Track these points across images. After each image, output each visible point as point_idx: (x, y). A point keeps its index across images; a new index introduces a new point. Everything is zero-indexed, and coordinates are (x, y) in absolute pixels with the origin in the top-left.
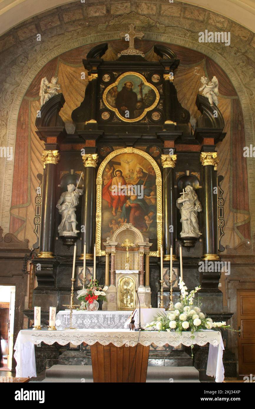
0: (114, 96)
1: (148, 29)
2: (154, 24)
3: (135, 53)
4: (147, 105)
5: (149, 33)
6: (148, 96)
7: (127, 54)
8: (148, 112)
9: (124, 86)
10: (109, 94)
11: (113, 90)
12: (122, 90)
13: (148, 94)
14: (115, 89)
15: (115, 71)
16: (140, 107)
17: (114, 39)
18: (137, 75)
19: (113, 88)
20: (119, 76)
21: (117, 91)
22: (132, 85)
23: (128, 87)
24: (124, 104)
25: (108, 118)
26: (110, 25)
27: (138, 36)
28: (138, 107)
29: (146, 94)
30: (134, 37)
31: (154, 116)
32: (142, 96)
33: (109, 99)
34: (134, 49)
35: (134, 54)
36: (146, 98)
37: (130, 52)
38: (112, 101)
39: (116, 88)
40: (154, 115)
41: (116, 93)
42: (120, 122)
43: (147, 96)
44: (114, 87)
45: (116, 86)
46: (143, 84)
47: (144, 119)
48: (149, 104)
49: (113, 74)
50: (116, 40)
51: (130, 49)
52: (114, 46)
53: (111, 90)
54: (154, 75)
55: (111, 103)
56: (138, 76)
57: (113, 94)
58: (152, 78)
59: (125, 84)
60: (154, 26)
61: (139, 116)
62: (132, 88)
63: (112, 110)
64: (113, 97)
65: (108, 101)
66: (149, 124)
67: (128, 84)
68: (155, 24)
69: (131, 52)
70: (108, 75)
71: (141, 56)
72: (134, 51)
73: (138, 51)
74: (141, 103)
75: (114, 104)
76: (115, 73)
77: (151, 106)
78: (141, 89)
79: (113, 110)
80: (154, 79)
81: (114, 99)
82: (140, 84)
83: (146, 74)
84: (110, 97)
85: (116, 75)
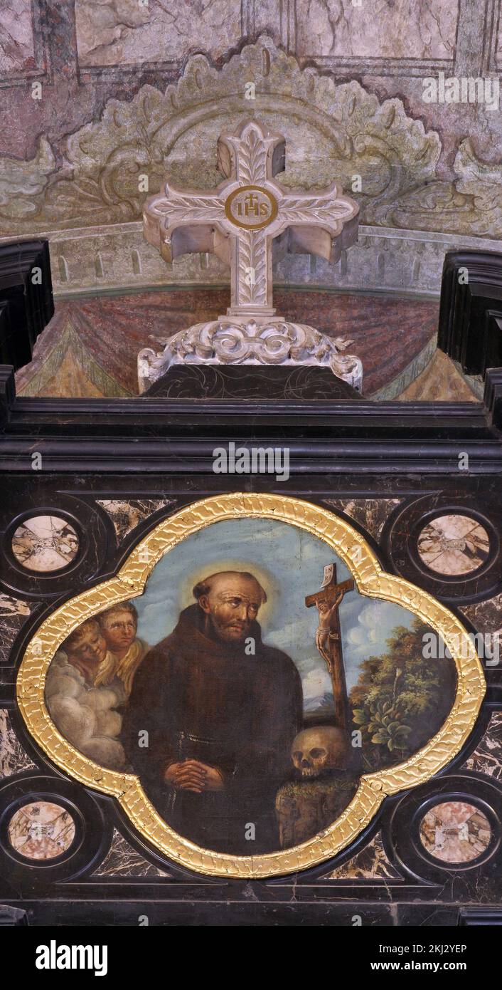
0: (113, 681)
1: (383, 209)
2: (430, 169)
3: (283, 350)
4: (383, 747)
5: (392, 235)
6: (388, 681)
7: (212, 353)
8: (388, 804)
9: (194, 601)
10: (70, 668)
11: (103, 632)
12: (177, 630)
13: (387, 665)
14: (118, 624)
15: (117, 484)
16: (323, 759)
17: (103, 284)
18: (298, 521)
19: (98, 619)
20: (146, 527)
21: (135, 639)
22: (255, 597)
23: (226, 608)
24: (192, 738)
25: (66, 845)
26: (70, 178)
27: (305, 219)
28: (307, 764)
29: (372, 667)
30: (274, 229)
31: (439, 831)
32: (339, 676)
33: (71, 705)
34: (267, 320)
35: (273, 354)
36: (374, 692)
37: (238, 342)
38: (98, 719)
39: (125, 617)
40: (438, 823)
41: (128, 659)
42: (162, 874)
43: (382, 675)
44: (114, 609)
45: (128, 606)
46: (350, 585)
47: (357, 852)
48: (398, 738)
49: (102, 512)
50: (121, 294)
51: (238, 321)
52: (106, 337)
53: (88, 637)
54: (440, 522)
55: (89, 732)
56: (308, 526)
57: (105, 665)
58: (424, 545)
59: (202, 591)
60: (439, 178)
61: (318, 826)
62: (258, 618)
63: (92, 784)
64: (101, 685)
65: (58, 719)
66: (397, 895)
67: (228, 587)
68: (444, 168)
69: (250, 340)
70: (60, 523)
71: (328, 369)
72: (271, 333)
73: (302, 333)
74: (332, 732)
75: (108, 744)
76: (112, 506)
77: (413, 751)
78: (334, 626)
79: (107, 789)
80: (437, 546)
81: (107, 699)
82: (325, 583)
83: (369, 513)
84: (74, 686)
85: (124, 519)
